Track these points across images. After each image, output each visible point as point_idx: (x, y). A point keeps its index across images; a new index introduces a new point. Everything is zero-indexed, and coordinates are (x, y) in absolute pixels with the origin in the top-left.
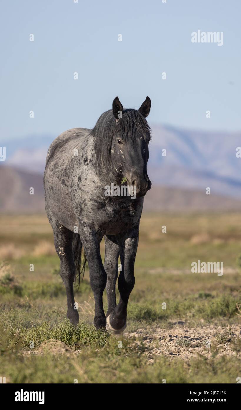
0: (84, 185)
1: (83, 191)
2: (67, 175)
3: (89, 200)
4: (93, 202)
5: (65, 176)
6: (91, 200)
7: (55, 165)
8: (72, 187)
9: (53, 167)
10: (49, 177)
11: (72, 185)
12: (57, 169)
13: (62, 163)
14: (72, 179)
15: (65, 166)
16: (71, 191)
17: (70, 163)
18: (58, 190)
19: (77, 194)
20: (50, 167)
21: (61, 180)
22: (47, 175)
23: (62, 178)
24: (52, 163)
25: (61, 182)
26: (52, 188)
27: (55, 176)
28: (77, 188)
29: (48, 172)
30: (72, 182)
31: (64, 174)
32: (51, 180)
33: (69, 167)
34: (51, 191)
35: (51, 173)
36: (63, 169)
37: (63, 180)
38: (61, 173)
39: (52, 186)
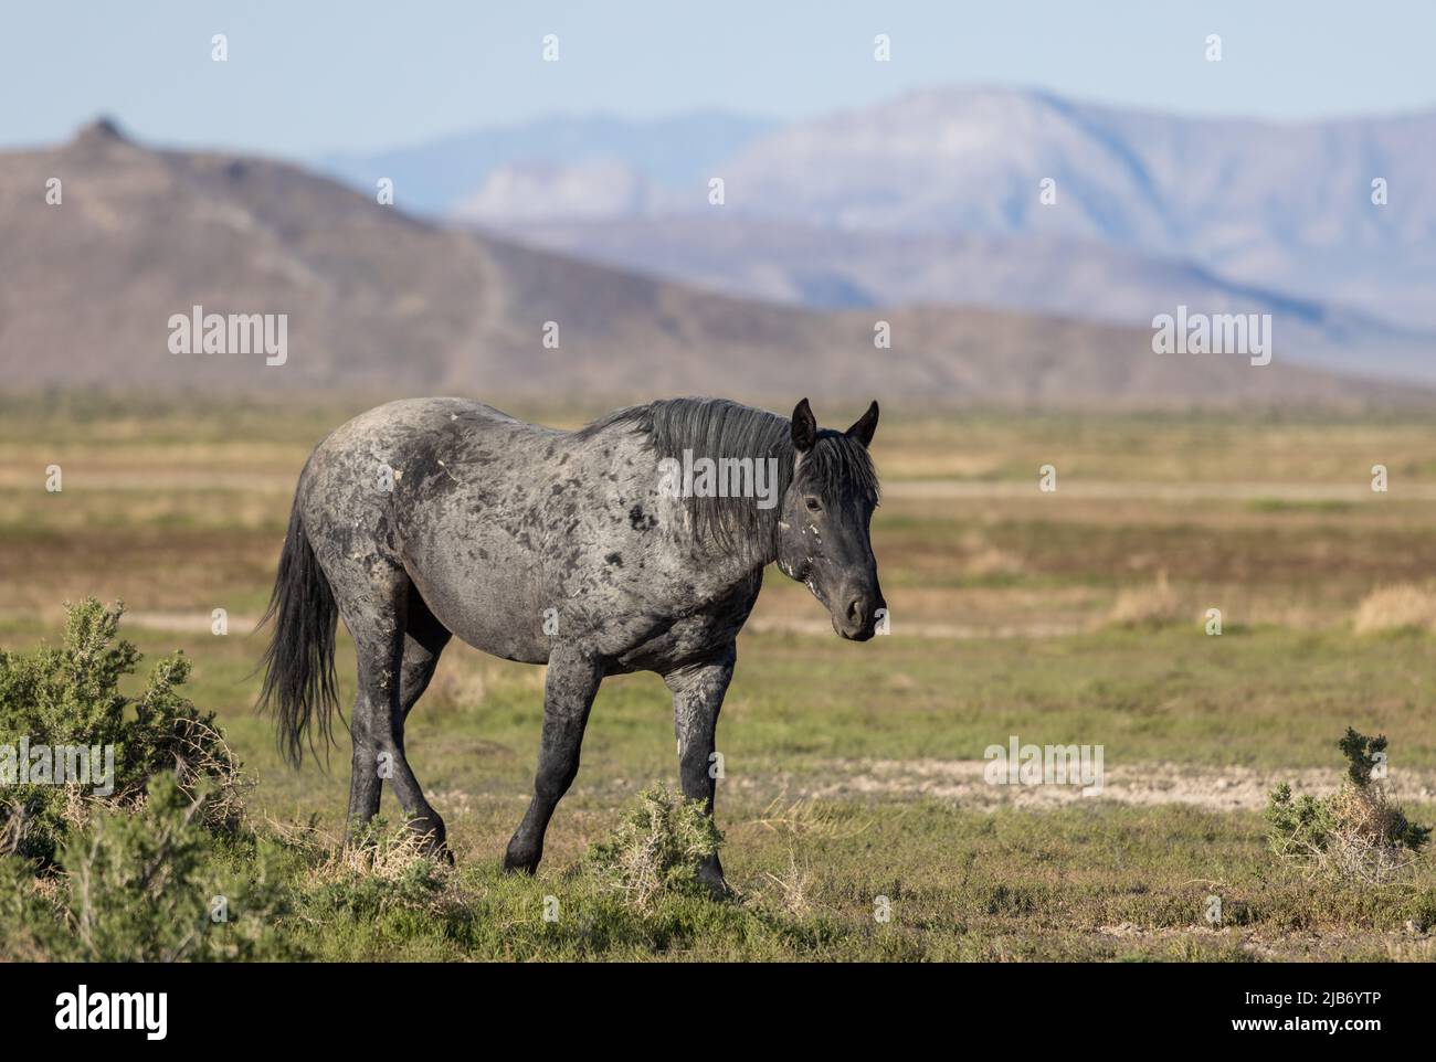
0: (634, 581)
1: (627, 591)
2: (537, 524)
4: (648, 618)
6: (642, 614)
7: (481, 497)
8: (577, 568)
9: (474, 503)
10: (462, 524)
11: (578, 562)
12: (499, 509)
13: (516, 495)
14: (573, 544)
15: (529, 502)
16: (570, 576)
17: (551, 496)
18: (507, 559)
19: (597, 592)
20: (458, 501)
21: (518, 534)
22: (449, 520)
23: (522, 531)
24: (462, 493)
25: (517, 539)
26: (484, 555)
27: (495, 524)
28: (598, 576)
29: (455, 512)
30: (576, 555)
31: (530, 520)
32: (476, 533)
33: (548, 503)
34: (475, 559)
35: (475, 517)
36: (523, 509)
37: (523, 535)
38: (517, 519)
39: (485, 549)
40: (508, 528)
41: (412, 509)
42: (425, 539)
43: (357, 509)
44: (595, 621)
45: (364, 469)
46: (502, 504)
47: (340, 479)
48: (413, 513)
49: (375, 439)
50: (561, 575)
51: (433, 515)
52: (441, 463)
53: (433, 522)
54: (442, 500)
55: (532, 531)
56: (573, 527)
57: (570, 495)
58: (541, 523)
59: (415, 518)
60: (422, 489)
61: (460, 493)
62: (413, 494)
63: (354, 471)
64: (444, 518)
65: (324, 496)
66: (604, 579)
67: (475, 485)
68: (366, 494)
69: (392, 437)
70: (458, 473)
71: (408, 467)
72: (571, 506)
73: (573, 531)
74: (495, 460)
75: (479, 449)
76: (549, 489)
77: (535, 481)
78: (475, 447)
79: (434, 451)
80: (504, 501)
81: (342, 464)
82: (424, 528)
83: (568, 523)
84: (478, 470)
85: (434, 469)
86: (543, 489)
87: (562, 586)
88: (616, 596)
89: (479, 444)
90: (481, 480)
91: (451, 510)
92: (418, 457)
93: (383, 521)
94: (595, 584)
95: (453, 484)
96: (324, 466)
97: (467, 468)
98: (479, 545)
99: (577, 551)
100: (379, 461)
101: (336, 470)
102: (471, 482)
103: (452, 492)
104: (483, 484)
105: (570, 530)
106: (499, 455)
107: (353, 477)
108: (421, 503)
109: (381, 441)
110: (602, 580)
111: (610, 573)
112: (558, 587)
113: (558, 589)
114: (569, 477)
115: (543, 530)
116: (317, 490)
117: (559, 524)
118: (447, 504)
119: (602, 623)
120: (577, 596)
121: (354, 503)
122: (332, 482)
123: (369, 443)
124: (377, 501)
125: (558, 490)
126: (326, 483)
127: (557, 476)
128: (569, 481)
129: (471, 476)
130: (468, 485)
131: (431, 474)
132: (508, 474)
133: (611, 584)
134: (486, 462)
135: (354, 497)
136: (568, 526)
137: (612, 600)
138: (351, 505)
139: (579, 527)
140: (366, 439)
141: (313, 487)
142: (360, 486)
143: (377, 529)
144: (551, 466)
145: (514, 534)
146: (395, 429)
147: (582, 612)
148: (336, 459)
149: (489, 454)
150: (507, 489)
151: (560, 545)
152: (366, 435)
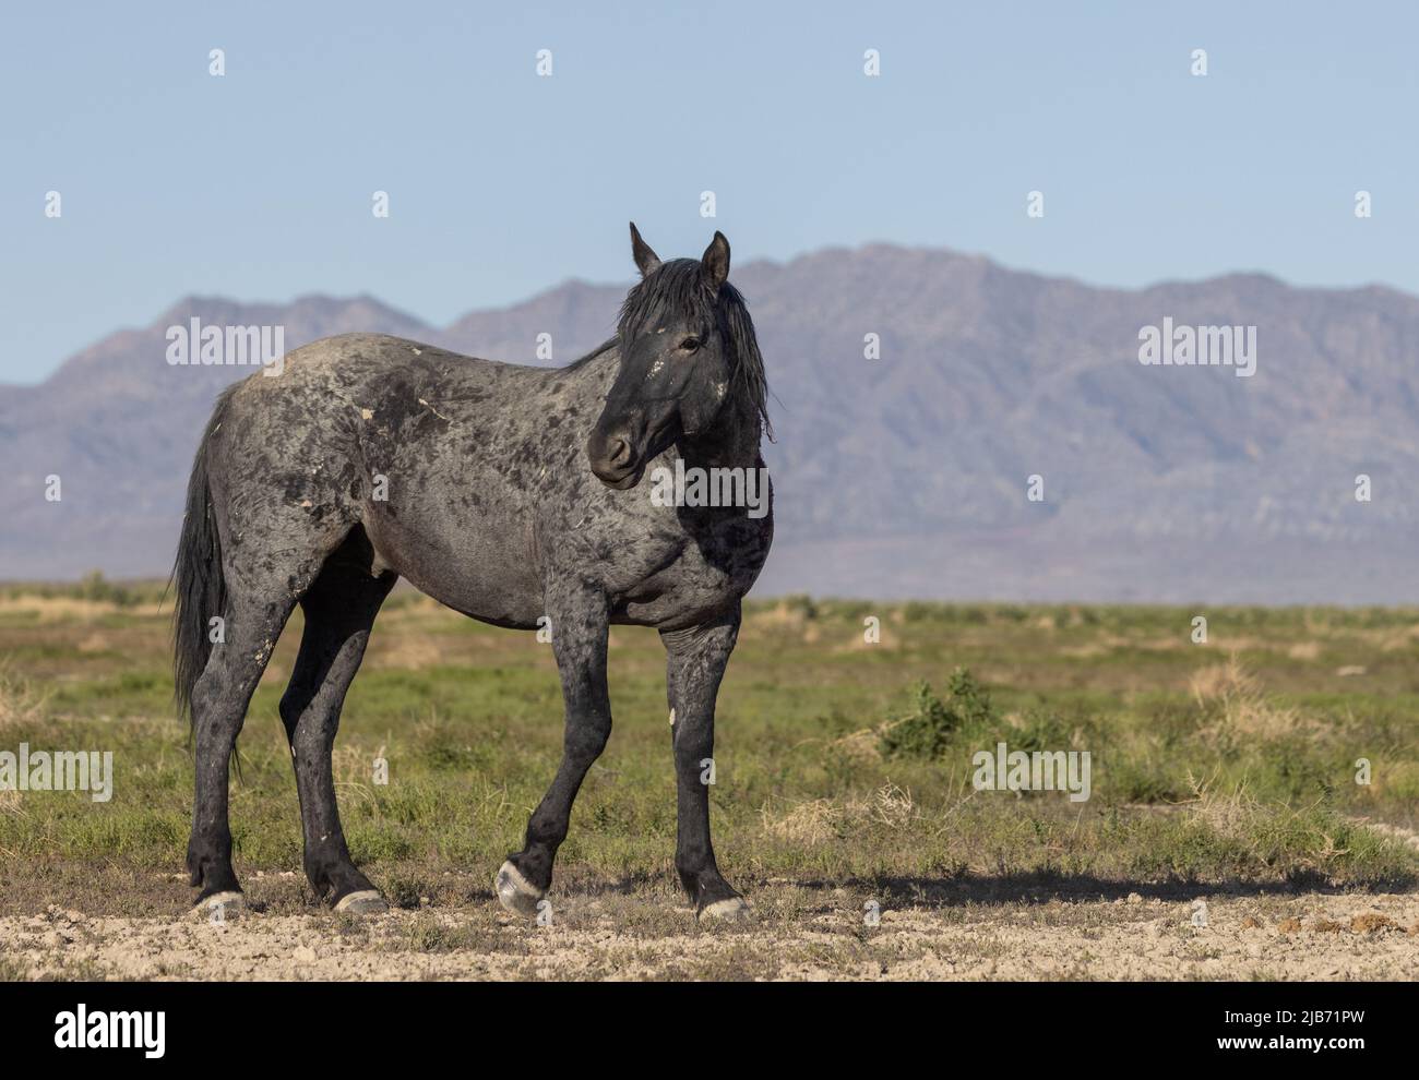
0: (633, 500)
1: (630, 515)
2: (531, 459)
3: (647, 537)
4: (658, 540)
5: (526, 460)
6: (652, 536)
7: (477, 436)
8: (580, 498)
9: (469, 442)
10: (456, 468)
11: (581, 492)
12: (491, 448)
13: (508, 430)
14: (574, 474)
15: (521, 436)
16: (573, 507)
17: (547, 429)
18: (498, 502)
19: (603, 520)
20: (453, 442)
21: (509, 473)
22: (443, 464)
23: (513, 468)
24: (456, 432)
25: (508, 478)
26: (477, 500)
27: (488, 464)
28: (601, 503)
29: (449, 454)
30: (577, 485)
31: (523, 456)
32: (469, 477)
33: (544, 437)
34: (468, 506)
35: (470, 458)
36: (514, 444)
37: (514, 473)
38: (507, 456)
39: (478, 494)
40: (499, 468)
41: (393, 452)
42: (412, 485)
43: (316, 454)
44: (602, 551)
45: (323, 409)
46: (494, 442)
47: (285, 418)
48: (393, 458)
49: (332, 375)
50: (564, 509)
51: (422, 458)
52: (422, 401)
53: (422, 465)
54: (433, 441)
55: (525, 467)
56: (573, 456)
57: (567, 426)
58: (536, 458)
59: (397, 462)
60: (404, 431)
61: (452, 433)
62: (392, 437)
63: (308, 410)
64: (437, 461)
65: (264, 438)
66: (608, 505)
67: (469, 424)
68: (326, 437)
69: (355, 372)
70: (447, 411)
71: (380, 404)
72: (568, 437)
73: (573, 462)
74: (489, 397)
75: (466, 384)
76: (544, 420)
77: (527, 413)
78: (459, 383)
79: (412, 389)
80: (496, 438)
81: (288, 402)
82: (409, 472)
83: (567, 453)
84: (469, 408)
85: (415, 409)
86: (535, 422)
87: (564, 520)
88: (621, 521)
89: (464, 380)
90: (475, 417)
91: (444, 452)
92: (393, 394)
93: (349, 468)
94: (600, 512)
95: (443, 425)
96: (261, 405)
97: (456, 406)
98: (472, 490)
99: (578, 481)
100: (342, 399)
101: (280, 408)
102: (464, 421)
103: (444, 432)
104: (478, 422)
105: (569, 461)
106: (491, 391)
107: (307, 416)
108: (404, 445)
109: (342, 378)
110: (607, 507)
111: (613, 497)
112: (561, 521)
113: (561, 523)
114: (564, 408)
115: (537, 466)
116: (255, 431)
117: (557, 457)
118: (439, 446)
119: (609, 552)
120: (581, 526)
121: (310, 447)
122: (275, 423)
123: (326, 379)
124: (341, 445)
125: (554, 422)
126: (267, 423)
127: (551, 406)
128: (565, 411)
129: (464, 414)
130: (461, 424)
131: (413, 414)
132: (503, 410)
133: (615, 509)
134: (477, 399)
135: (311, 440)
136: (567, 457)
137: (618, 527)
138: (306, 450)
139: (578, 455)
140: (319, 373)
141: (248, 429)
142: (318, 428)
143: (341, 477)
144: (543, 399)
145: (505, 473)
146: (356, 363)
147: (584, 542)
148: (277, 396)
149: (480, 391)
150: (500, 424)
151: (560, 478)
152: (317, 368)
